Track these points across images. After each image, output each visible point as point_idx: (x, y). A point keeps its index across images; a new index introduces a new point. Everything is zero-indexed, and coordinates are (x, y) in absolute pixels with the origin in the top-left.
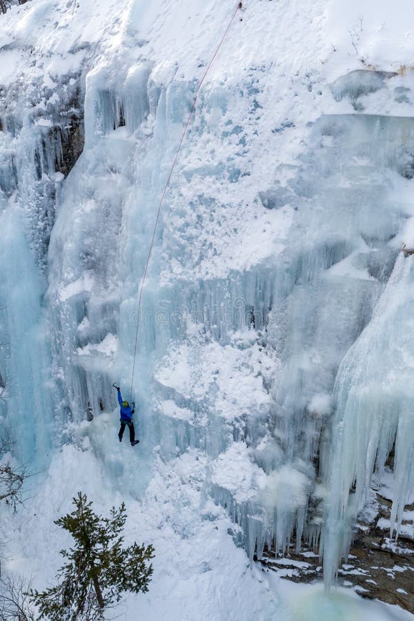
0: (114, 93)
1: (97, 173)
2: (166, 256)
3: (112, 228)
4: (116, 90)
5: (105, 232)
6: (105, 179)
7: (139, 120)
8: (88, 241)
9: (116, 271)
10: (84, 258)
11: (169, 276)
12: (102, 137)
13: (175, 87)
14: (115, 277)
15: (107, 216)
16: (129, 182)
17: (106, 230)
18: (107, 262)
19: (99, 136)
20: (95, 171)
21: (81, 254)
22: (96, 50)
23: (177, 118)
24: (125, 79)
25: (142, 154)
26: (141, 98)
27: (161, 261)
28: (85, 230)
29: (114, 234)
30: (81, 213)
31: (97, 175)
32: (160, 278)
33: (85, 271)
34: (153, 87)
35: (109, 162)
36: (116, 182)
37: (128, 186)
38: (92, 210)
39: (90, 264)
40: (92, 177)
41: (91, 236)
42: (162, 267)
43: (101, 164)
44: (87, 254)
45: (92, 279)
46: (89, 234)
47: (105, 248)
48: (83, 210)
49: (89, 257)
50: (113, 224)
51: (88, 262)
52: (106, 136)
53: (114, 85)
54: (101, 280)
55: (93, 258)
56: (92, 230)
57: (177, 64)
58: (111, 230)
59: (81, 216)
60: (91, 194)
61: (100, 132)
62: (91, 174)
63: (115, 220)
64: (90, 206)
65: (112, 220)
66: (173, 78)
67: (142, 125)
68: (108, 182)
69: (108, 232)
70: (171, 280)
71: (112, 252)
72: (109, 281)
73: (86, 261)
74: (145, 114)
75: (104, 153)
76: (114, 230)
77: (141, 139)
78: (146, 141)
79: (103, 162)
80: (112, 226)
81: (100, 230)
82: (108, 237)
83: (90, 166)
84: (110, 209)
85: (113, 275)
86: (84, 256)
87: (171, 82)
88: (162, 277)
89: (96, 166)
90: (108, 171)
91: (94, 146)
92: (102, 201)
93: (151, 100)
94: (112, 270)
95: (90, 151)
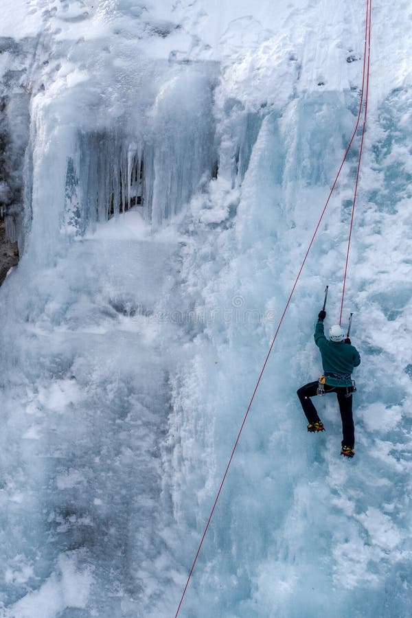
0: (122, 136)
1: (76, 319)
2: (349, 506)
3: (139, 443)
4: (128, 129)
5: (119, 453)
6: (102, 330)
7: (184, 193)
8: (67, 481)
9: (160, 546)
10: (59, 524)
11: (365, 555)
12: (79, 238)
13: (311, 104)
14: (161, 562)
15: (123, 415)
16: (181, 333)
17: (123, 449)
18: (131, 525)
19: (70, 238)
20: (68, 315)
21: (52, 516)
22: (38, 52)
23: (317, 176)
24: (151, 104)
25: (207, 266)
26: (197, 142)
27: (332, 519)
28: (57, 455)
29: (147, 458)
30: (39, 414)
31: (76, 322)
32: (335, 562)
33: (61, 556)
34: (236, 115)
35: (111, 291)
36: (138, 336)
37: (179, 341)
38: (71, 404)
39: (77, 536)
40: (63, 329)
41: (75, 467)
42: (338, 535)
43: (84, 298)
44: (67, 513)
45: (87, 573)
46: (69, 463)
47: (124, 492)
48: (41, 408)
49: (73, 519)
50: (142, 432)
51: (70, 531)
52: (88, 236)
53: (123, 119)
54: (113, 573)
55: (87, 521)
56: (78, 453)
57: (292, 59)
58: (138, 448)
59: (38, 422)
60: (61, 369)
61: (72, 229)
62: (59, 324)
63: (147, 424)
64: (61, 395)
65: (139, 422)
66: (295, 89)
67: (197, 202)
68: (111, 337)
69: (128, 452)
70: (372, 566)
71: (145, 502)
72: (141, 574)
73: (62, 529)
74: (204, 179)
75: (91, 274)
76: (146, 445)
77: (194, 233)
78: (211, 238)
79: (89, 293)
80: (141, 438)
81: (104, 451)
82: (130, 466)
83: (53, 306)
84: (133, 400)
85: (152, 557)
86: (59, 519)
87: (293, 96)
88: (340, 560)
89: (68, 305)
90: (107, 313)
91: (60, 260)
92: (103, 383)
93: (227, 144)
94: (146, 547)
95: (49, 272)
